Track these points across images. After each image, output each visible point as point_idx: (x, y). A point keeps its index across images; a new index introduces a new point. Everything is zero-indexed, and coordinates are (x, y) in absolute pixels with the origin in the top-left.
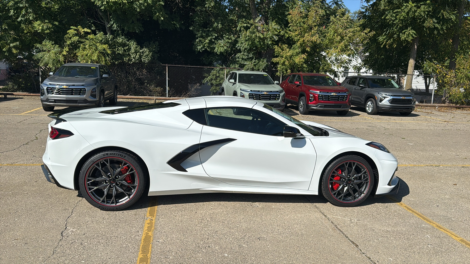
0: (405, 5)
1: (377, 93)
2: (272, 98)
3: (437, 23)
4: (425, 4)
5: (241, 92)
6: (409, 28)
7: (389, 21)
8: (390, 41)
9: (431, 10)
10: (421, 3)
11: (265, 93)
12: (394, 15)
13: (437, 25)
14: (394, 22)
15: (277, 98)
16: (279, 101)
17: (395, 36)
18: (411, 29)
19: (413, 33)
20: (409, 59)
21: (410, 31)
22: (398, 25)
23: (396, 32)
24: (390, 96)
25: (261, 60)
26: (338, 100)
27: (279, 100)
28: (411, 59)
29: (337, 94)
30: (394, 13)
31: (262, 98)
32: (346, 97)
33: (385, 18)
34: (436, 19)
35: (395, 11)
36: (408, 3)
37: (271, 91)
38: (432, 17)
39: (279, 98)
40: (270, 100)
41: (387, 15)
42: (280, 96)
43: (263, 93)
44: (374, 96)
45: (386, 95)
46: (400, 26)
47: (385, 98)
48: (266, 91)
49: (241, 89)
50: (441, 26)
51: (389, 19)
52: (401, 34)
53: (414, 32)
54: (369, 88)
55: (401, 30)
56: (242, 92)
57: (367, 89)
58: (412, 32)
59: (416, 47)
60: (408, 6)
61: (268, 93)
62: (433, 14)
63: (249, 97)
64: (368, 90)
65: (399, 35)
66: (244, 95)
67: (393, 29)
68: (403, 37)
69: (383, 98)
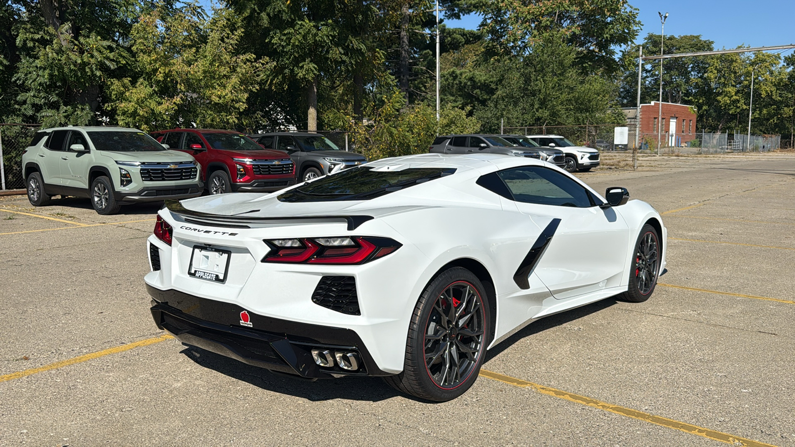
0: (300, 23)
1: (322, 158)
2: (185, 176)
3: (344, 54)
4: (326, 25)
5: (120, 168)
6: (307, 60)
7: (277, 46)
8: (278, 79)
9: (337, 34)
10: (322, 23)
11: (172, 166)
12: (284, 38)
13: (344, 58)
14: (285, 50)
15: (193, 175)
16: (197, 179)
17: (287, 71)
18: (310, 62)
19: (314, 67)
20: (308, 109)
21: (309, 64)
22: (291, 55)
23: (288, 65)
24: (340, 161)
25: (78, 108)
26: (283, 173)
27: (195, 178)
28: (310, 108)
29: (280, 163)
30: (285, 35)
31: (154, 177)
32: (291, 167)
33: (270, 41)
34: (342, 48)
35: (286, 32)
36: (304, 21)
37: (181, 163)
38: (337, 45)
39: (196, 175)
40: (182, 179)
41: (273, 37)
42: (196, 171)
43: (169, 167)
44: (319, 164)
45: (335, 160)
46: (295, 56)
47: (335, 165)
48: (173, 163)
49: (116, 162)
50: (350, 58)
51: (276, 44)
52: (296, 69)
53: (316, 66)
54: (302, 151)
55: (297, 62)
56: (122, 166)
57: (299, 153)
58: (312, 66)
59: (315, 90)
60: (304, 26)
61: (177, 167)
62: (340, 41)
63: (142, 176)
64: (303, 155)
65: (292, 71)
66: (129, 174)
67: (283, 61)
68: (301, 74)
69: (333, 166)
